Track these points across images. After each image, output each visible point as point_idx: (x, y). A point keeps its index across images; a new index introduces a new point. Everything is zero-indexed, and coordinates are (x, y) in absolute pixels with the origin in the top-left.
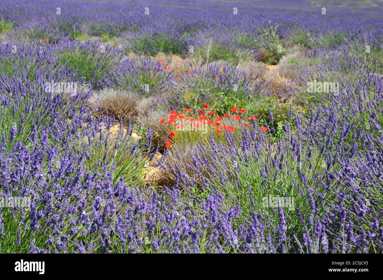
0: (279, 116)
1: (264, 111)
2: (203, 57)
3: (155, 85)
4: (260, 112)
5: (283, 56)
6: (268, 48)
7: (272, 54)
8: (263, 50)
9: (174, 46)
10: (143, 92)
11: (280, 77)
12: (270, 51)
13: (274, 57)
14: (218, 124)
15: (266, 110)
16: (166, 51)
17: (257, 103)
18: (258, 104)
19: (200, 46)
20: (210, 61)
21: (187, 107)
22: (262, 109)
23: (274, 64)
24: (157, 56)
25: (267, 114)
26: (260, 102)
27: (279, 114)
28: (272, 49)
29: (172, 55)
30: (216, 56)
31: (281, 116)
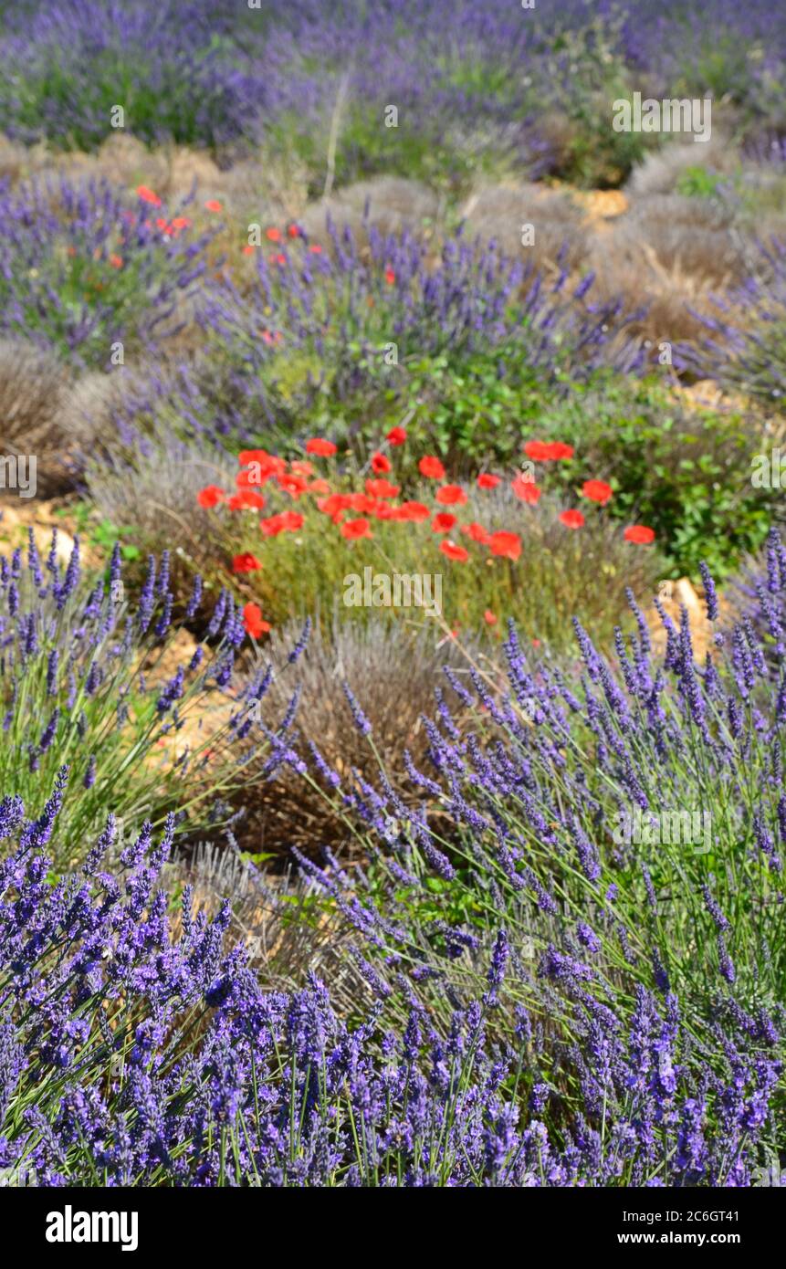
0: (686, 464)
1: (622, 441)
2: (311, 164)
3: (127, 302)
4: (602, 445)
5: (646, 154)
6: (580, 116)
7: (595, 139)
8: (559, 121)
9: (177, 107)
10: (79, 334)
11: (660, 270)
12: (588, 127)
13: (605, 155)
14: (446, 521)
15: (628, 436)
16: (143, 127)
17: (589, 401)
18: (591, 406)
19: (292, 107)
20: (341, 182)
21: (288, 422)
22: (610, 433)
23: (604, 185)
24: (104, 151)
25: (634, 455)
26: (600, 399)
27: (686, 457)
28: (595, 121)
29: (172, 148)
30: (362, 156)
31: (697, 466)
